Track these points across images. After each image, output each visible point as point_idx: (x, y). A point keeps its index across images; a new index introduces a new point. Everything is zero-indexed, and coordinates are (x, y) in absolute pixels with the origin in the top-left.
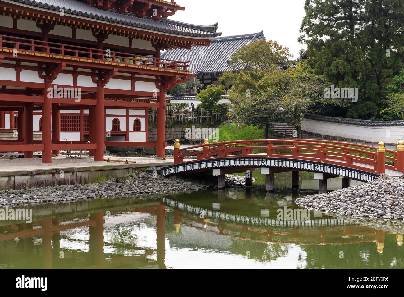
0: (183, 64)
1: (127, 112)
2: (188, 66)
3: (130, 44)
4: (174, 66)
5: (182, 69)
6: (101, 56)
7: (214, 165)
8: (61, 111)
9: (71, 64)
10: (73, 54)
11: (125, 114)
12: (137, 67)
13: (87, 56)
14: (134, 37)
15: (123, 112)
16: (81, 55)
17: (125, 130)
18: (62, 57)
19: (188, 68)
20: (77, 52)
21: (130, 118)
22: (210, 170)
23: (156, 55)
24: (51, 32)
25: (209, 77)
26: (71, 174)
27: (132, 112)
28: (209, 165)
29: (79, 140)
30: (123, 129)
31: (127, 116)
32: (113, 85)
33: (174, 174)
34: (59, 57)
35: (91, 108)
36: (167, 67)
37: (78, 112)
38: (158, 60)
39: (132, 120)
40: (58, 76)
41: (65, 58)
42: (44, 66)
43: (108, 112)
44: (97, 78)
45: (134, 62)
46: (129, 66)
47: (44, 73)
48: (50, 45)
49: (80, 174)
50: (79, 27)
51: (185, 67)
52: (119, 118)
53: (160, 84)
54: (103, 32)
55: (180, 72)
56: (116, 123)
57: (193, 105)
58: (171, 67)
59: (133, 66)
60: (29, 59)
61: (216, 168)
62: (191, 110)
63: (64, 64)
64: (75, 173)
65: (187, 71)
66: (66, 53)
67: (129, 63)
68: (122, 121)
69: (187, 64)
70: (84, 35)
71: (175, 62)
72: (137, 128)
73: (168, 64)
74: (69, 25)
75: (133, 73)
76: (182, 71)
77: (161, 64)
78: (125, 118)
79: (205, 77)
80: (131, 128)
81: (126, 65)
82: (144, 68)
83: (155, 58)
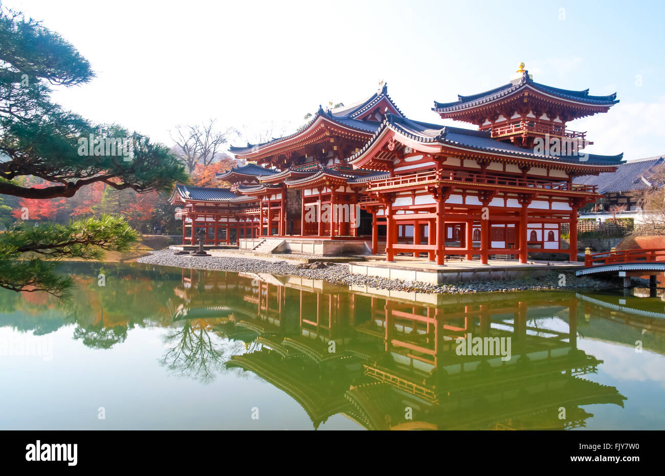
0: (592, 187)
1: (543, 226)
2: (597, 189)
3: (548, 173)
4: (585, 189)
5: (591, 191)
6: (526, 184)
7: (620, 268)
8: (493, 226)
9: (502, 190)
10: (504, 183)
11: (541, 227)
12: (554, 191)
13: (514, 184)
14: (551, 168)
15: (540, 226)
16: (510, 184)
17: (541, 240)
18: (496, 186)
19: (596, 191)
20: (507, 181)
21: (545, 231)
22: (617, 272)
23: (569, 181)
24: (488, 168)
25: (615, 195)
26: (502, 272)
27: (546, 226)
28: (616, 268)
29: (504, 247)
30: (539, 239)
31: (543, 229)
32: (535, 205)
33: (585, 275)
34: (494, 186)
35: (517, 223)
36: (579, 190)
37: (503, 226)
38: (571, 185)
39: (547, 232)
40: (493, 200)
41: (498, 186)
42: (483, 193)
43: (529, 226)
44: (522, 201)
45: (551, 188)
46: (547, 190)
47: (482, 198)
48: (487, 177)
49: (509, 273)
50: (508, 163)
51: (594, 189)
52: (536, 231)
53: (572, 204)
54: (527, 166)
55: (590, 194)
56: (534, 235)
57: (600, 219)
58: (582, 190)
59: (551, 191)
60: (471, 188)
61: (622, 271)
62: (598, 223)
63: (497, 190)
64: (506, 272)
65: (596, 193)
66: (500, 183)
67: (547, 188)
68: (539, 233)
69: (596, 187)
70: (512, 169)
71: (585, 186)
72: (551, 238)
73: (580, 187)
74: (501, 162)
75: (551, 196)
76: (591, 193)
77: (573, 188)
78: (541, 230)
79: (611, 196)
80: (546, 238)
81: (545, 190)
82: (559, 191)
83: (569, 184)
